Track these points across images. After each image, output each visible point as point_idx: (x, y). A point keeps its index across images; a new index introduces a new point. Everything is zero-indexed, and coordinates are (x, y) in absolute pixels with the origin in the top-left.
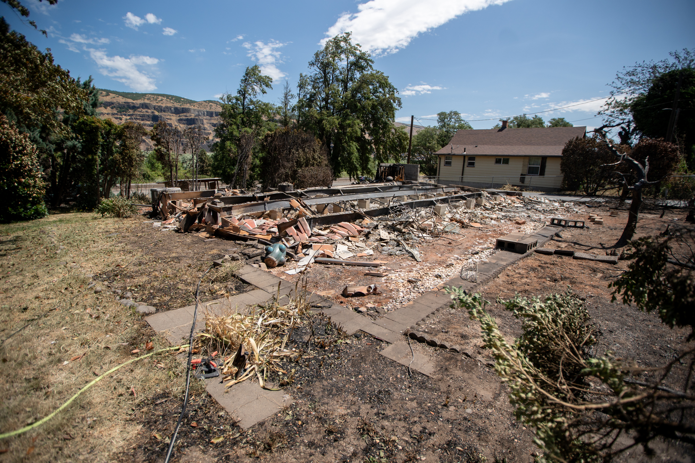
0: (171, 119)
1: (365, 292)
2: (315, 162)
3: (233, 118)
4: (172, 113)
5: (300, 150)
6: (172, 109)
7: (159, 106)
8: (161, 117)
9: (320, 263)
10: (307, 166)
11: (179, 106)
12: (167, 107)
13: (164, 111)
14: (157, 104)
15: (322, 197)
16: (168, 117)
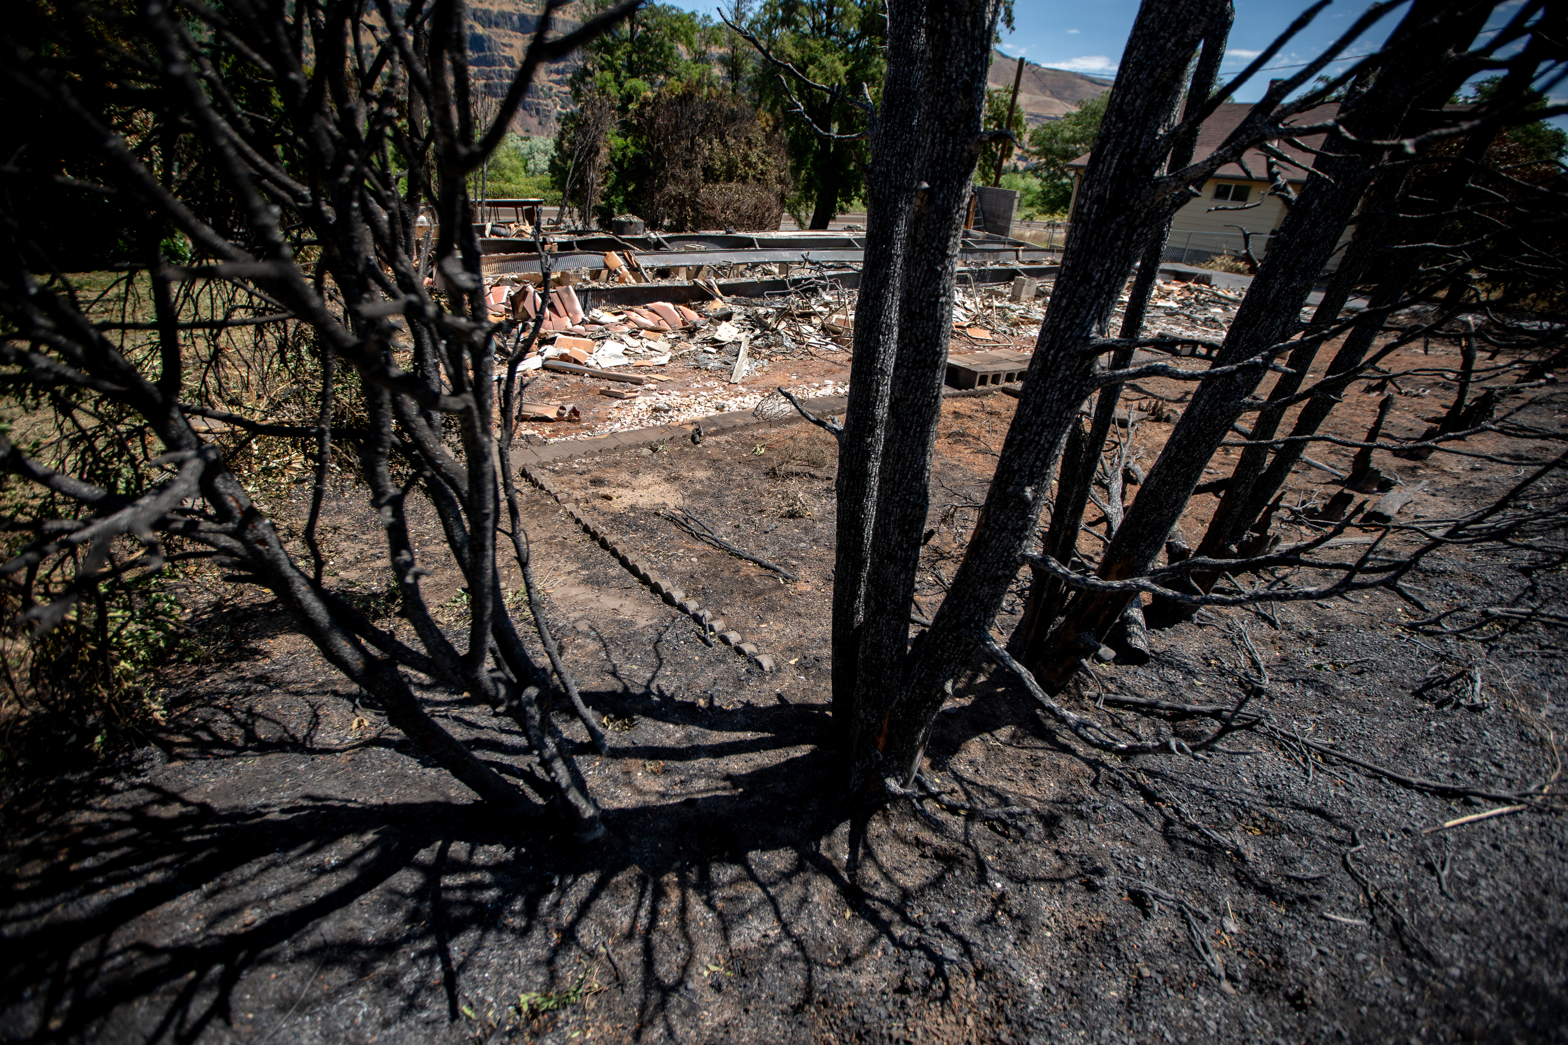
0: (511, 46)
1: (552, 414)
2: (751, 172)
3: (606, 52)
4: (514, 29)
5: (716, 142)
6: (515, 18)
7: (485, 12)
8: (490, 39)
9: (554, 370)
10: (729, 179)
11: (529, 12)
12: (502, 14)
13: (497, 25)
14: (480, 6)
15: (694, 251)
16: (506, 41)
